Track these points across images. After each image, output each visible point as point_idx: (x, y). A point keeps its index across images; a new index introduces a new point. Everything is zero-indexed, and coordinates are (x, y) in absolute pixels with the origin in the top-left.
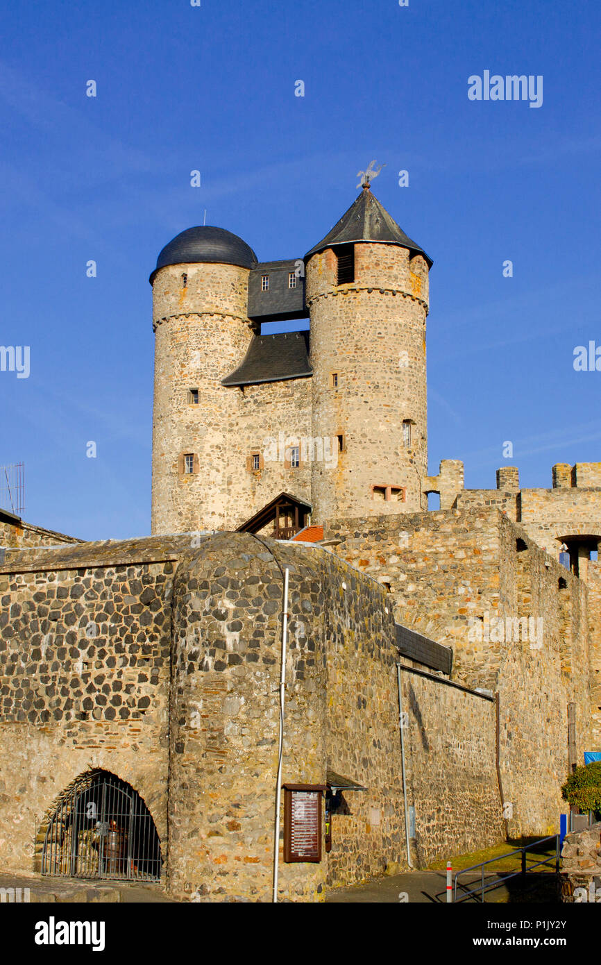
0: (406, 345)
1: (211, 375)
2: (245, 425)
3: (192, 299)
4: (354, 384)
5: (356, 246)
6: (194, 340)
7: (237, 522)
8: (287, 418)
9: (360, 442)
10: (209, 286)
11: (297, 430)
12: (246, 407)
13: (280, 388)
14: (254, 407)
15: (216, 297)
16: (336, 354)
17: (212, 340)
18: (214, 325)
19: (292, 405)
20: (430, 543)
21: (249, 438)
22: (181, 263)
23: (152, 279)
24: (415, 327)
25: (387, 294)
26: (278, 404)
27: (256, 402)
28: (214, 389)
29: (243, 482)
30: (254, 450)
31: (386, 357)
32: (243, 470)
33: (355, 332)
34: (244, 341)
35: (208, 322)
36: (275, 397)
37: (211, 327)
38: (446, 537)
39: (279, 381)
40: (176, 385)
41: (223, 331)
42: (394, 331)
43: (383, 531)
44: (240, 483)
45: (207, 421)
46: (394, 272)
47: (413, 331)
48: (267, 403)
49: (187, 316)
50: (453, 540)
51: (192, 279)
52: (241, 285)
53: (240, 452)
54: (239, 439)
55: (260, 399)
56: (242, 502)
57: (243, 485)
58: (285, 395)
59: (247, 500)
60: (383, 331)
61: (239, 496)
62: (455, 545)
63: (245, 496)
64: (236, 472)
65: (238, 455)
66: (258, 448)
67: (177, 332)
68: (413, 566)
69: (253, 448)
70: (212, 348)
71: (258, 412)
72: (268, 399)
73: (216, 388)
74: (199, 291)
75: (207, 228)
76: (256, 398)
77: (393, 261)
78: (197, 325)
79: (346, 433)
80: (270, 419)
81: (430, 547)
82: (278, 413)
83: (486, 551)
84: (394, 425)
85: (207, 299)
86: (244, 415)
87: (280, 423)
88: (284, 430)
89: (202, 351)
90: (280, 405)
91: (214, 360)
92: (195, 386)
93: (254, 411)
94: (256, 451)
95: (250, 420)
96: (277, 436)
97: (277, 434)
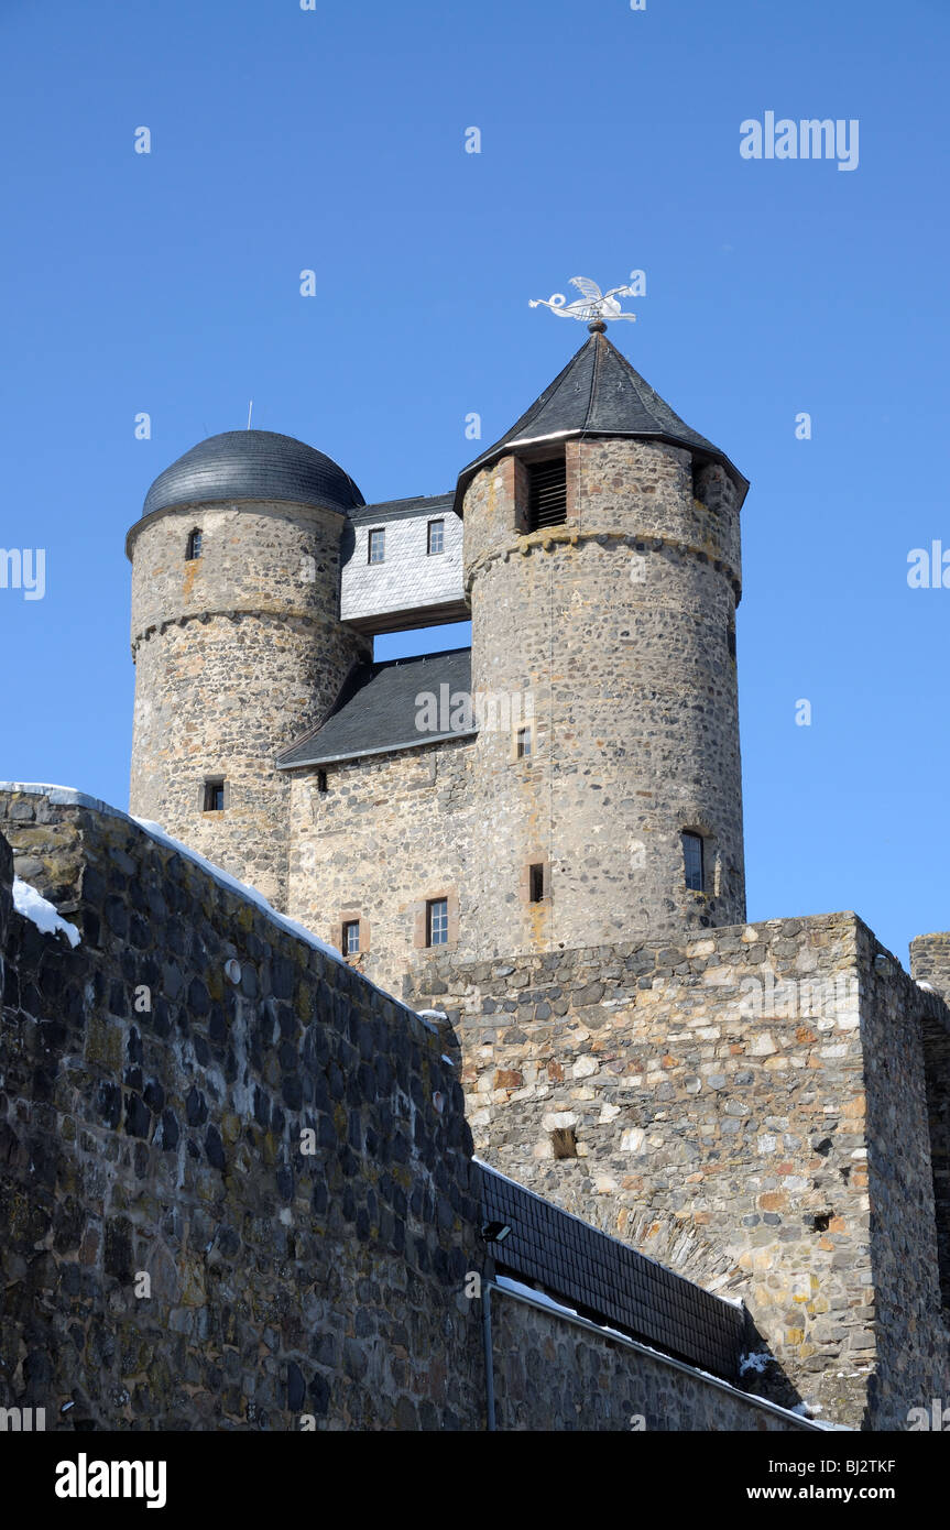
1: (253, 747)
2: (328, 856)
3: (212, 581)
4: (568, 747)
5: (570, 444)
6: (216, 670)
8: (420, 834)
9: (585, 879)
10: (249, 552)
11: (443, 861)
12: (332, 814)
13: (405, 769)
14: (349, 814)
15: (266, 575)
16: (527, 684)
17: (256, 668)
18: (261, 638)
19: (432, 805)
21: (337, 881)
22: (189, 505)
23: (130, 544)
26: (402, 804)
27: (352, 801)
28: (259, 776)
30: (349, 910)
31: (641, 685)
33: (569, 632)
34: (330, 672)
35: (248, 629)
36: (394, 788)
37: (255, 641)
39: (403, 753)
40: (175, 771)
41: (283, 650)
42: (658, 628)
45: (243, 849)
46: (658, 498)
48: (378, 803)
49: (206, 618)
51: (214, 538)
52: (323, 551)
53: (317, 917)
54: (314, 887)
55: (361, 794)
58: (418, 784)
60: (632, 628)
66: (358, 904)
67: (178, 655)
69: (347, 906)
70: (255, 686)
71: (358, 825)
72: (380, 795)
73: (265, 773)
74: (227, 565)
76: (352, 792)
78: (222, 637)
79: (551, 860)
80: (385, 837)
82: (401, 823)
85: (247, 581)
86: (328, 833)
87: (406, 847)
88: (413, 861)
89: (233, 695)
90: (405, 805)
91: (259, 713)
92: (217, 771)
93: (348, 822)
94: (352, 911)
95: (339, 844)
96: (399, 877)
97: (399, 870)
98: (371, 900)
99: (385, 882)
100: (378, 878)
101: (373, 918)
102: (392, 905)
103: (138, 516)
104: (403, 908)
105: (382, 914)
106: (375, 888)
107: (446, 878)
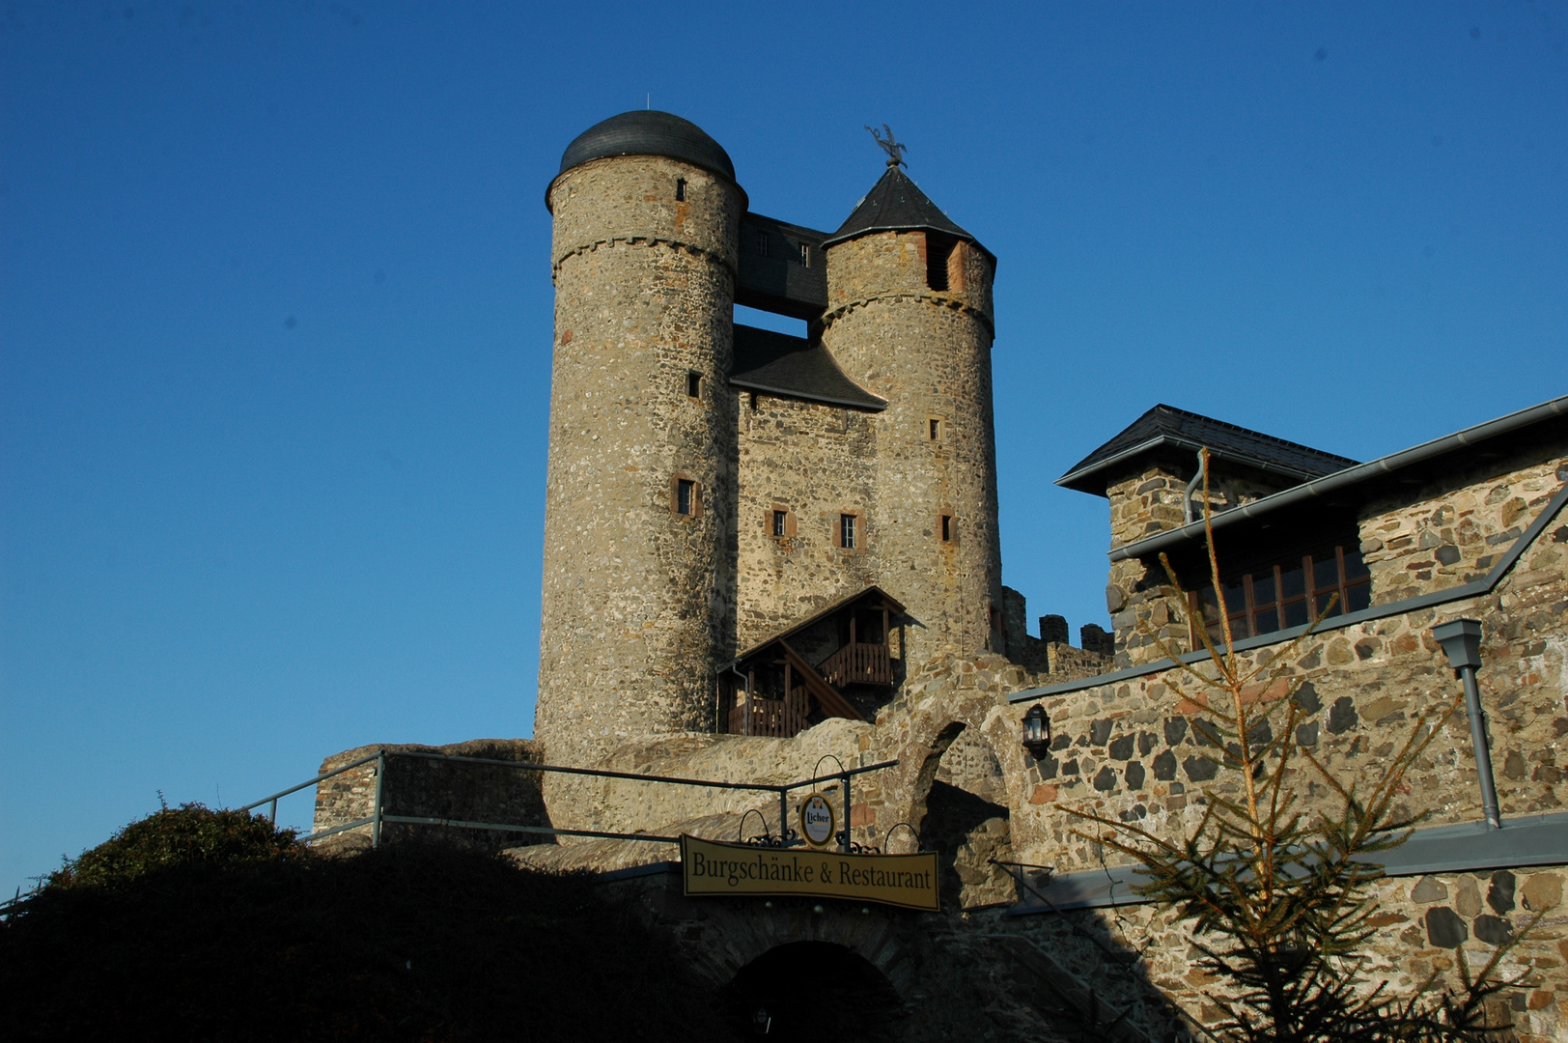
2: (761, 458)
7: (748, 616)
8: (835, 466)
11: (854, 490)
12: (763, 428)
14: (778, 433)
16: (936, 392)
19: (843, 448)
21: (769, 478)
26: (820, 439)
27: (779, 425)
29: (758, 551)
30: (776, 502)
36: (814, 426)
39: (822, 403)
44: (752, 551)
48: (801, 433)
54: (750, 477)
55: (787, 421)
56: (756, 584)
57: (759, 555)
58: (832, 429)
59: (765, 582)
61: (751, 572)
63: (763, 576)
64: (746, 532)
65: (750, 504)
66: (785, 501)
69: (775, 499)
71: (785, 443)
72: (802, 426)
76: (779, 418)
80: (807, 459)
82: (820, 454)
86: (761, 441)
87: (824, 471)
88: (831, 483)
90: (823, 441)
93: (777, 439)
94: (782, 504)
95: (769, 452)
96: (819, 490)
97: (819, 486)
98: (797, 501)
99: (808, 491)
100: (802, 487)
101: (798, 513)
102: (814, 508)
104: (822, 514)
105: (806, 513)
106: (800, 492)
107: (856, 502)
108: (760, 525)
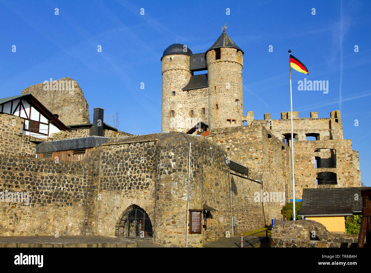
0: (236, 77)
1: (179, 87)
2: (189, 102)
3: (173, 65)
4: (221, 89)
5: (221, 48)
6: (174, 77)
7: (187, 130)
8: (201, 99)
9: (223, 106)
10: (178, 61)
11: (204, 103)
12: (189, 96)
13: (199, 91)
14: (192, 96)
15: (180, 64)
16: (215, 80)
17: (179, 77)
18: (179, 73)
19: (202, 96)
20: (241, 136)
21: (190, 105)
22: (170, 55)
23: (161, 60)
24: (239, 72)
25: (230, 62)
26: (199, 95)
31: (230, 81)
32: (188, 115)
33: (221, 74)
34: (188, 77)
35: (178, 71)
38: (246, 134)
39: (199, 89)
40: (168, 90)
41: (182, 74)
42: (232, 73)
43: (227, 132)
45: (178, 101)
46: (232, 56)
47: (238, 73)
49: (172, 70)
50: (248, 135)
51: (173, 59)
52: (187, 61)
54: (187, 106)
55: (193, 94)
58: (200, 93)
60: (229, 73)
62: (249, 136)
64: (186, 116)
65: (187, 111)
66: (193, 108)
67: (169, 75)
68: (236, 143)
69: (191, 109)
70: (179, 79)
71: (193, 98)
72: (196, 94)
73: (180, 91)
74: (175, 63)
75: (177, 44)
77: (232, 53)
78: (174, 73)
79: (219, 104)
80: (196, 100)
81: (242, 137)
82: (198, 98)
83: (258, 138)
84: (233, 101)
85: (177, 65)
86: (189, 99)
87: (199, 101)
88: (200, 103)
89: (176, 80)
91: (179, 83)
92: (174, 90)
93: (191, 98)
95: (190, 100)
97: (198, 104)
98: (195, 108)
100: (195, 105)
101: (195, 110)
102: (197, 108)
103: (162, 56)
104: (199, 109)
106: (195, 106)
107: (205, 105)
108: (189, 114)
